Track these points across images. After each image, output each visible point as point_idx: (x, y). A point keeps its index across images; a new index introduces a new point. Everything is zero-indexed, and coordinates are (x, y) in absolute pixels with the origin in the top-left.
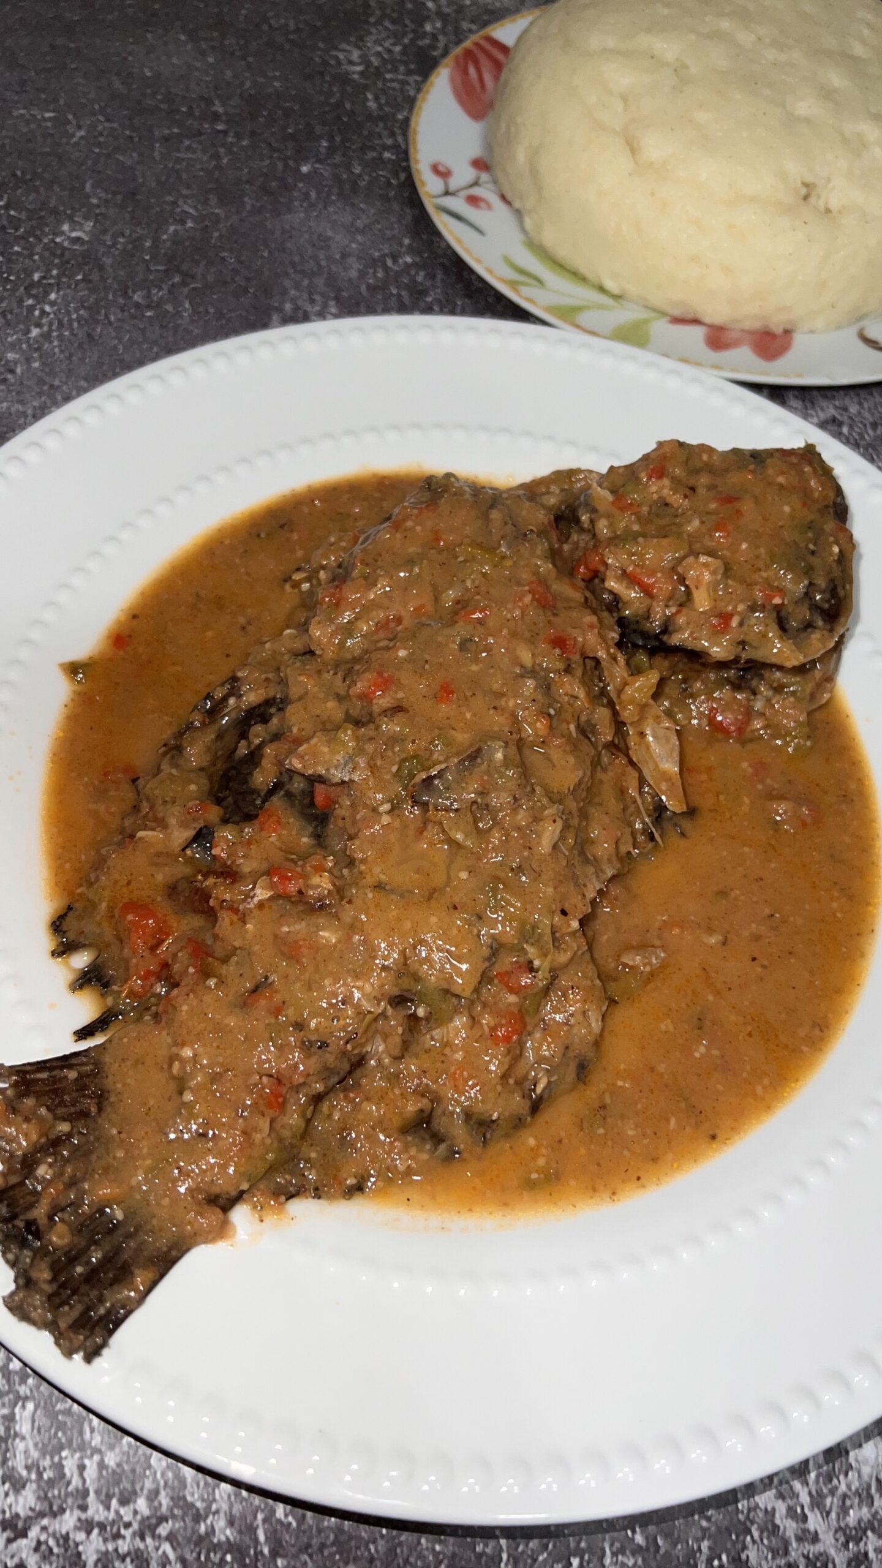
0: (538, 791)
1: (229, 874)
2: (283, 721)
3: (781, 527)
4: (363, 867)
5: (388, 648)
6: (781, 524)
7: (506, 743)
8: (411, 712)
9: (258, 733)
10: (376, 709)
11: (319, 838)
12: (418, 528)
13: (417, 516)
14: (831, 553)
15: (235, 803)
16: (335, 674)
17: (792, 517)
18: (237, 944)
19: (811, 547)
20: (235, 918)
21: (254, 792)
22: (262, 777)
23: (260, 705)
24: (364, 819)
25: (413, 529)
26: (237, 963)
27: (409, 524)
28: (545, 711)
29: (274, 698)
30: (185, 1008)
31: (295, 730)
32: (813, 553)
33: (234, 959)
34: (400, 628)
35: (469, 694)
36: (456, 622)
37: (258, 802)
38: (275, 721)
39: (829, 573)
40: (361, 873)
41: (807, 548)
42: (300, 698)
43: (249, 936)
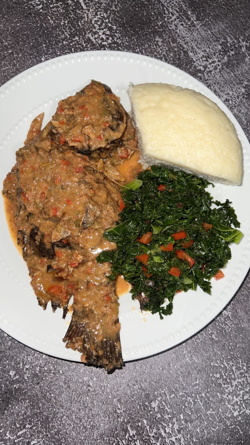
0: (103, 205)
1: (61, 270)
2: (40, 232)
3: (98, 106)
4: (86, 248)
5: (48, 202)
6: (97, 105)
7: (90, 202)
8: (67, 212)
9: (38, 238)
10: (60, 217)
11: (71, 248)
12: (27, 169)
13: (24, 166)
14: (112, 104)
15: (47, 254)
16: (42, 215)
17: (98, 101)
18: (76, 280)
19: (107, 106)
20: (71, 276)
21: (49, 250)
22: (48, 246)
23: (31, 232)
24: (77, 239)
25: (26, 169)
26: (80, 283)
27: (24, 169)
28: (90, 188)
29: (33, 228)
30: (79, 298)
31: (46, 233)
32: (108, 107)
33: (79, 283)
34: (46, 195)
35: (73, 197)
36: (56, 185)
37: (52, 251)
38: (39, 233)
39: (115, 109)
40: (86, 249)
41: (106, 106)
42: (40, 226)
43: (77, 277)
